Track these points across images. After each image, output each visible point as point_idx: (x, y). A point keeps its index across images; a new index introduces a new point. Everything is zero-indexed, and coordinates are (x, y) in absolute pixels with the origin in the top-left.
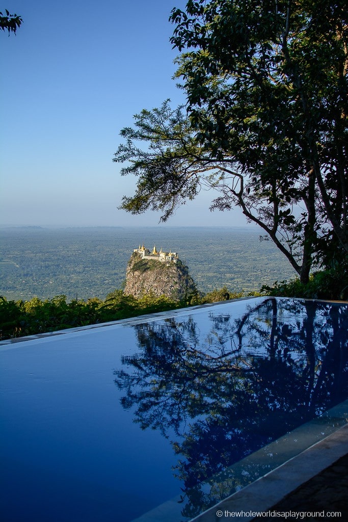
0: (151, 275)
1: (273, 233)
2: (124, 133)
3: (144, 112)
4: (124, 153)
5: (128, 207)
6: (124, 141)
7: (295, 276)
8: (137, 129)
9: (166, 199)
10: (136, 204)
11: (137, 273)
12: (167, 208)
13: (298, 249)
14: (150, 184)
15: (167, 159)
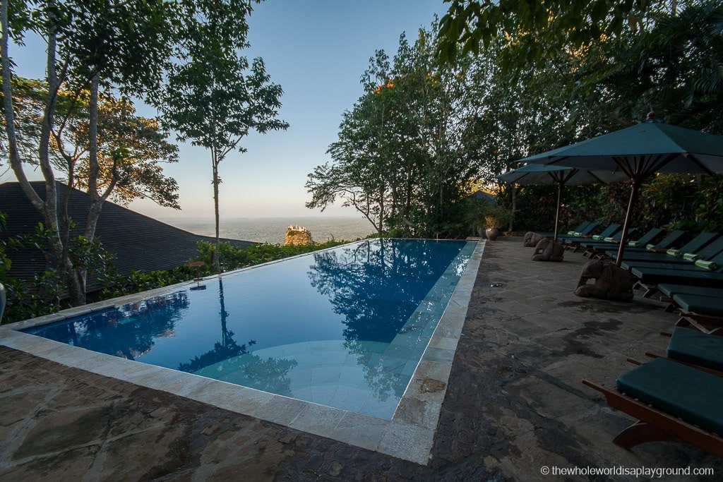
0: (296, 237)
1: (367, 215)
2: (309, 175)
3: (318, 167)
4: (309, 184)
5: (308, 206)
6: (309, 179)
7: (377, 232)
8: (314, 174)
9: (323, 203)
10: (311, 205)
11: (290, 236)
12: (323, 206)
13: (377, 221)
14: (317, 197)
15: (326, 185)
